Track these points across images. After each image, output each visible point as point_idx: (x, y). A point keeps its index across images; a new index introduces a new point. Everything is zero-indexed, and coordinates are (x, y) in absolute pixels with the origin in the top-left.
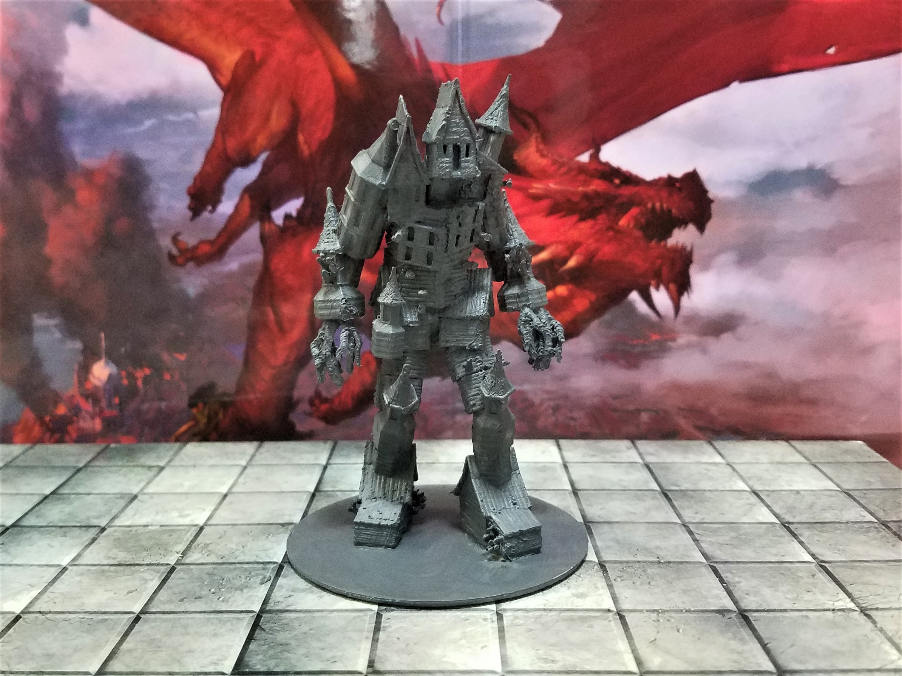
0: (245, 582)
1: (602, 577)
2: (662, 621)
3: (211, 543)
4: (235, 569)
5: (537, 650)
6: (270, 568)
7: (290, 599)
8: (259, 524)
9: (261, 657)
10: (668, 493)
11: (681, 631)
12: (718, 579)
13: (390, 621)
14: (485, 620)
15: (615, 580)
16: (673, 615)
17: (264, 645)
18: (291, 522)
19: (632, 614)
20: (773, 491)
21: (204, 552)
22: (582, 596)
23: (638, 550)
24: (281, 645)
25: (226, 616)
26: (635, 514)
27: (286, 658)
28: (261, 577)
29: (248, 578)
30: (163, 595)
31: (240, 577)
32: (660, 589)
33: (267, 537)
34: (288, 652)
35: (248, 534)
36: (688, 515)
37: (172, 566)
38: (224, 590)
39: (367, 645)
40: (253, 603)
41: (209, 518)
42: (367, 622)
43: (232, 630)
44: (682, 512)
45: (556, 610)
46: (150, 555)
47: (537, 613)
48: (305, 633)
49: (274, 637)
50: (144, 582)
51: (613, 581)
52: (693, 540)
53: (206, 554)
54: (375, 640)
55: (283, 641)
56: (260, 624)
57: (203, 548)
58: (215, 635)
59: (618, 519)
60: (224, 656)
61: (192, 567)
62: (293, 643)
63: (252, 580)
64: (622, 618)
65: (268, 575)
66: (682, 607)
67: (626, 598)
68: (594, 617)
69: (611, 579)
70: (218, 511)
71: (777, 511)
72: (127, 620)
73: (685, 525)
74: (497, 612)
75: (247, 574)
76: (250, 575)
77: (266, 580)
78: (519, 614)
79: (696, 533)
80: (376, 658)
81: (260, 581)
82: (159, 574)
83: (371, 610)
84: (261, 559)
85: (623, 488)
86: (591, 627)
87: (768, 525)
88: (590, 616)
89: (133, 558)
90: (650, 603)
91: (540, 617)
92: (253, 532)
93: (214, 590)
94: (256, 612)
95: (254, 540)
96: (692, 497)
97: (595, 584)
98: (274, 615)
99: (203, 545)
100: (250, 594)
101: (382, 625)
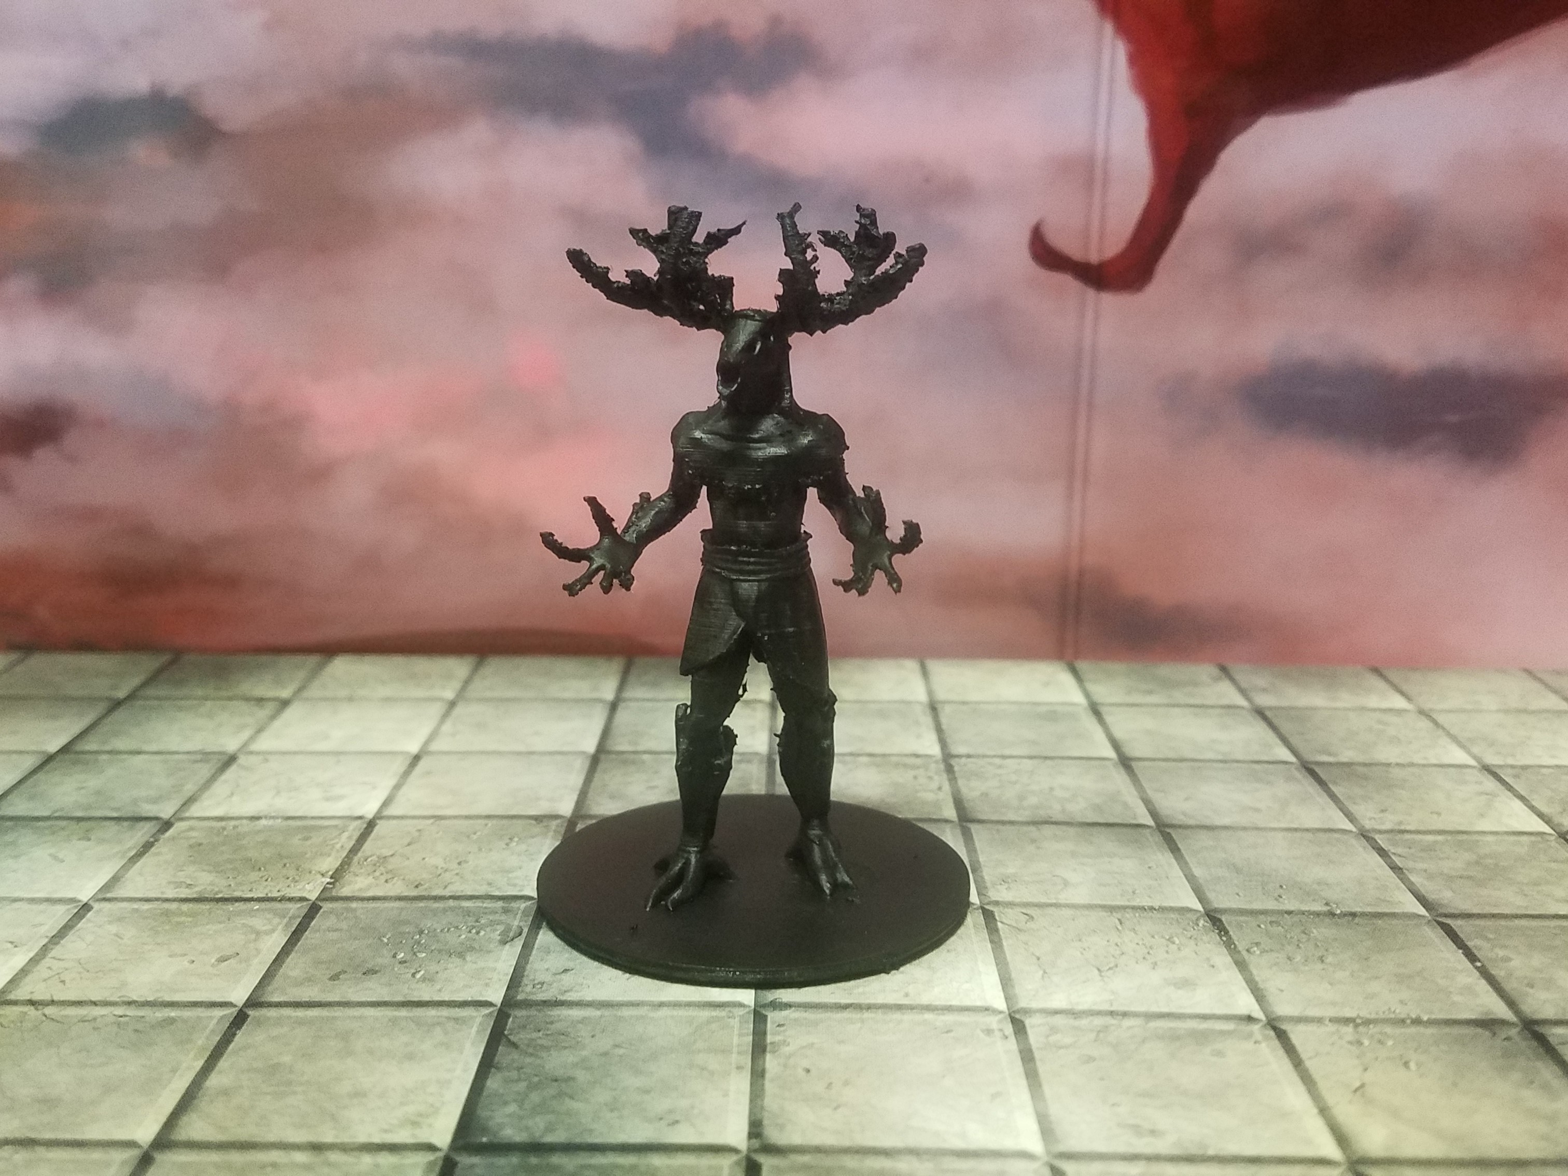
0: (467, 939)
1: (1219, 943)
2: (1366, 1042)
3: (392, 855)
4: (445, 910)
5: (1113, 1105)
6: (519, 908)
7: (567, 979)
8: (488, 817)
9: (512, 1108)
10: (1317, 769)
11: (1412, 1065)
12: (1461, 951)
13: (784, 1031)
14: (989, 1032)
15: (1248, 951)
16: (1388, 1030)
17: (519, 1080)
18: (554, 813)
19: (1302, 1027)
20: (1525, 768)
21: (377, 874)
22: (1185, 984)
23: (1281, 887)
24: (556, 1080)
25: (432, 1012)
26: (1257, 810)
27: (569, 1113)
28: (500, 928)
29: (474, 931)
30: (294, 966)
31: (457, 927)
32: (1347, 973)
33: (507, 844)
34: (573, 1099)
35: (468, 837)
36: (1368, 815)
37: (311, 902)
38: (424, 955)
39: (741, 1084)
40: (487, 985)
41: (386, 803)
42: (736, 1032)
43: (447, 1046)
44: (1353, 808)
45: (1136, 1015)
46: (264, 879)
47: (1098, 1021)
48: (605, 1054)
49: (538, 1061)
50: (253, 936)
51: (1244, 953)
52: (1391, 868)
53: (383, 878)
54: (758, 1075)
55: (560, 1073)
56: (506, 1032)
57: (375, 865)
58: (410, 1057)
59: (1226, 821)
60: (432, 1105)
61: (354, 905)
62: (581, 1076)
63: (482, 933)
64: (1282, 1036)
65: (516, 923)
66: (1401, 1012)
67: (1282, 991)
68: (1222, 1033)
69: (1240, 948)
70: (404, 790)
71: (1544, 809)
72: (217, 1019)
73: (1365, 835)
74: (1010, 1015)
75: (471, 921)
76: (478, 924)
77: (511, 935)
78: (1059, 1020)
79: (1394, 854)
80: (766, 1114)
81: (499, 938)
82: (285, 920)
83: (741, 1005)
84: (499, 889)
85: (1220, 757)
86: (1219, 1054)
87: (1533, 838)
88: (1213, 1032)
89: (230, 885)
90: (1334, 1004)
91: (1106, 1028)
92: (479, 833)
93: (402, 955)
94: (495, 1006)
95: (480, 850)
96: (1366, 778)
97: (1208, 959)
98: (535, 1012)
99: (375, 858)
100: (481, 964)
101: (769, 1038)
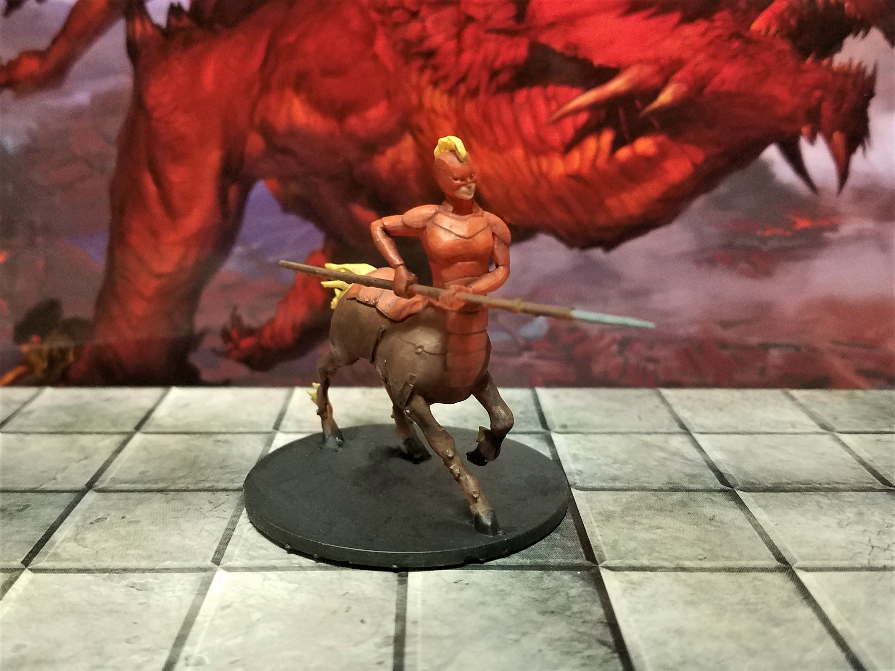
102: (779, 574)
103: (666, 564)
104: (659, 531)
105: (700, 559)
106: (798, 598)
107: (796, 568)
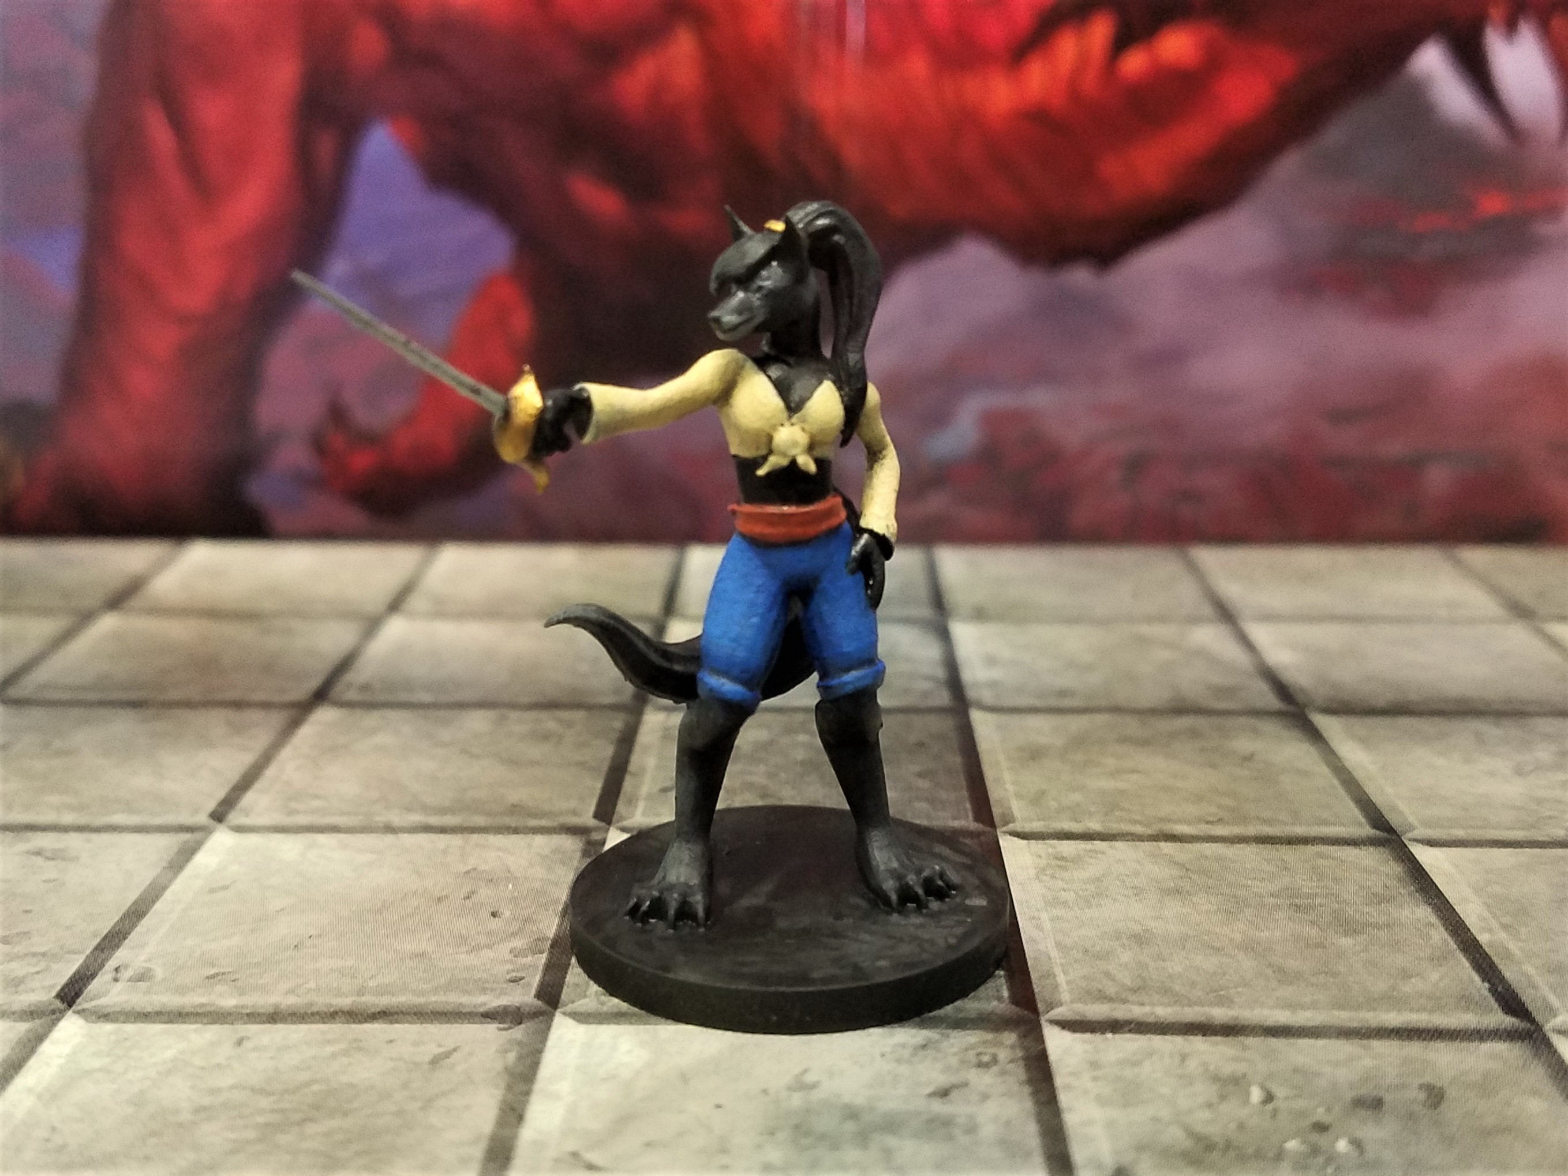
102: (1371, 849)
103: (1138, 829)
104: (1134, 777)
105: (1208, 823)
106: (1406, 890)
107: (1410, 840)
